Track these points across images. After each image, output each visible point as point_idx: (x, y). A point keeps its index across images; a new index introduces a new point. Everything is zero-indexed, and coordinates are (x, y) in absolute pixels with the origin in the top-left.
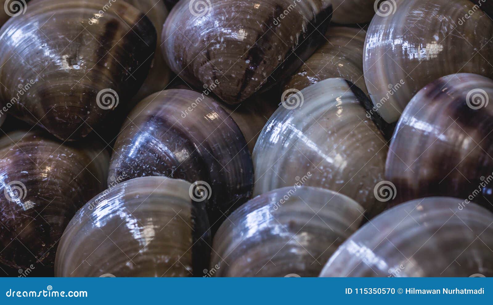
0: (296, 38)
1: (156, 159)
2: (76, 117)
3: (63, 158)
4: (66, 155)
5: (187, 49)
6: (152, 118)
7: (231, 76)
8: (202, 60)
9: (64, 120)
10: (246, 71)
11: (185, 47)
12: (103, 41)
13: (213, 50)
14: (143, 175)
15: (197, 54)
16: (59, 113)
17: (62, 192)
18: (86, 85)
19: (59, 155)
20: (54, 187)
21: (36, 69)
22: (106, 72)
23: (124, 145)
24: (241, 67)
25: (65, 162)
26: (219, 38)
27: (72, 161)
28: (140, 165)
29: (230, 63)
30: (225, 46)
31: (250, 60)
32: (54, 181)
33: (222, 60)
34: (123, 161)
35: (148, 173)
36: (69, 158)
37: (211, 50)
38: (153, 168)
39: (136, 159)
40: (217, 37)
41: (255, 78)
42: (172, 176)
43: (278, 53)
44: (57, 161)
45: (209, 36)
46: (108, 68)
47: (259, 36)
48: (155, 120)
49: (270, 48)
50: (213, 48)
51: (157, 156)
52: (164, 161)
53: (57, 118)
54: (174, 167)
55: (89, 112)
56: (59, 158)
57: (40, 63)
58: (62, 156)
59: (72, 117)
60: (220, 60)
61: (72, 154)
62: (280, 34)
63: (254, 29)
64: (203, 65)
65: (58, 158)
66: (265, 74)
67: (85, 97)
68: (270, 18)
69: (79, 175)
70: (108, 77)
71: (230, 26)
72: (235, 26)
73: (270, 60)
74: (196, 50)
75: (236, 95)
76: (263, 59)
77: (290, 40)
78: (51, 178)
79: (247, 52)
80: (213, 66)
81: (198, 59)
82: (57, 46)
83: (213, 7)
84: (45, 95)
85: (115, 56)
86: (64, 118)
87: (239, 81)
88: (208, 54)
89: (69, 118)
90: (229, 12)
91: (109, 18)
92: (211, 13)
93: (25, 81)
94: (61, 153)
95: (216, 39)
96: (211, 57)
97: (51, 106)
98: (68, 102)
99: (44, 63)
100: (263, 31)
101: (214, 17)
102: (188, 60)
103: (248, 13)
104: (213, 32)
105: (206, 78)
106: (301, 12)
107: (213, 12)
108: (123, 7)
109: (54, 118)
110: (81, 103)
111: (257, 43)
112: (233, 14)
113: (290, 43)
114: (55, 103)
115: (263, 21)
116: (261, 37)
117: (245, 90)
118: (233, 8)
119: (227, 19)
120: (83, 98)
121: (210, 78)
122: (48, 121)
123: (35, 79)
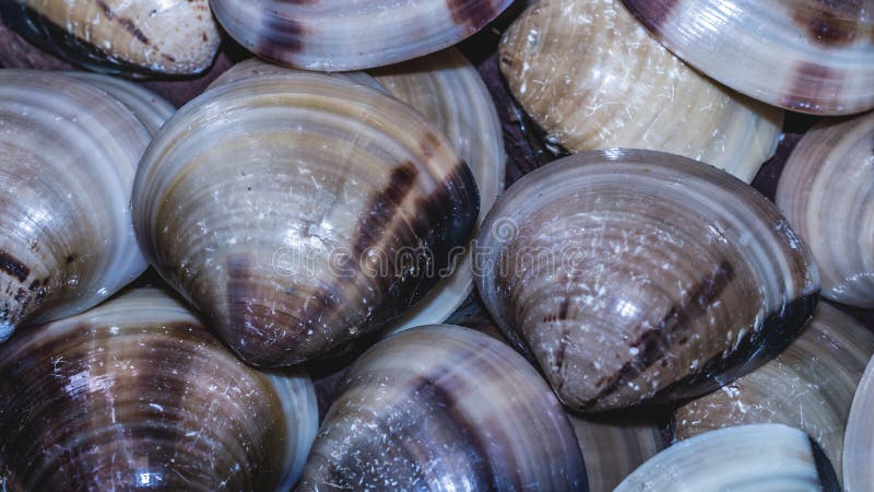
0: (737, 337)
1: (414, 474)
2: (285, 333)
3: (235, 396)
4: (241, 390)
5: (527, 277)
6: (427, 387)
7: (592, 365)
8: (549, 310)
9: (261, 332)
10: (624, 367)
12: (380, 204)
13: (577, 303)
15: (545, 297)
16: (256, 317)
17: (216, 467)
18: (322, 281)
19: (227, 389)
20: (204, 453)
21: (238, 221)
23: (359, 418)
24: (618, 357)
25: (235, 405)
26: (596, 286)
27: (250, 408)
28: (380, 474)
29: (601, 341)
30: (603, 306)
31: (640, 350)
32: (208, 441)
33: (587, 330)
34: (349, 453)
36: (245, 400)
37: (575, 301)
39: (376, 460)
40: (594, 283)
41: (635, 386)
43: (695, 353)
44: (223, 400)
47: (673, 311)
48: (432, 394)
49: (684, 341)
50: (578, 299)
51: (417, 470)
53: (249, 324)
55: (310, 332)
56: (228, 394)
57: (249, 211)
58: (233, 391)
59: (276, 331)
60: (583, 327)
61: (253, 391)
62: (712, 321)
63: (669, 296)
64: (548, 323)
65: (225, 393)
66: (655, 384)
67: (316, 303)
68: (705, 282)
69: (255, 441)
70: (368, 279)
71: (626, 271)
72: (635, 274)
73: (675, 362)
74: (545, 287)
75: (587, 399)
76: (663, 356)
77: (725, 338)
78: (202, 434)
79: (640, 333)
80: (566, 333)
81: (542, 306)
82: (291, 189)
83: (607, 219)
84: (239, 275)
85: (394, 240)
86: (261, 327)
87: (603, 379)
88: (565, 307)
89: (271, 331)
90: (633, 243)
91: (403, 157)
92: (599, 229)
93: (210, 233)
94: (233, 384)
95: (591, 285)
96: (568, 314)
97: (246, 299)
98: (279, 302)
99: (257, 213)
100: (683, 305)
101: (602, 240)
102: (522, 298)
103: (667, 258)
104: (589, 268)
105: (544, 346)
106: (762, 290)
107: (603, 229)
108: (432, 139)
109: (242, 322)
110: (303, 313)
111: (663, 325)
112: (639, 249)
113: (722, 344)
114: (255, 297)
115: (689, 285)
116: (676, 315)
117: (607, 398)
118: (642, 238)
119: (625, 256)
120: (310, 304)
121: (551, 350)
122: (228, 322)
123: (231, 237)
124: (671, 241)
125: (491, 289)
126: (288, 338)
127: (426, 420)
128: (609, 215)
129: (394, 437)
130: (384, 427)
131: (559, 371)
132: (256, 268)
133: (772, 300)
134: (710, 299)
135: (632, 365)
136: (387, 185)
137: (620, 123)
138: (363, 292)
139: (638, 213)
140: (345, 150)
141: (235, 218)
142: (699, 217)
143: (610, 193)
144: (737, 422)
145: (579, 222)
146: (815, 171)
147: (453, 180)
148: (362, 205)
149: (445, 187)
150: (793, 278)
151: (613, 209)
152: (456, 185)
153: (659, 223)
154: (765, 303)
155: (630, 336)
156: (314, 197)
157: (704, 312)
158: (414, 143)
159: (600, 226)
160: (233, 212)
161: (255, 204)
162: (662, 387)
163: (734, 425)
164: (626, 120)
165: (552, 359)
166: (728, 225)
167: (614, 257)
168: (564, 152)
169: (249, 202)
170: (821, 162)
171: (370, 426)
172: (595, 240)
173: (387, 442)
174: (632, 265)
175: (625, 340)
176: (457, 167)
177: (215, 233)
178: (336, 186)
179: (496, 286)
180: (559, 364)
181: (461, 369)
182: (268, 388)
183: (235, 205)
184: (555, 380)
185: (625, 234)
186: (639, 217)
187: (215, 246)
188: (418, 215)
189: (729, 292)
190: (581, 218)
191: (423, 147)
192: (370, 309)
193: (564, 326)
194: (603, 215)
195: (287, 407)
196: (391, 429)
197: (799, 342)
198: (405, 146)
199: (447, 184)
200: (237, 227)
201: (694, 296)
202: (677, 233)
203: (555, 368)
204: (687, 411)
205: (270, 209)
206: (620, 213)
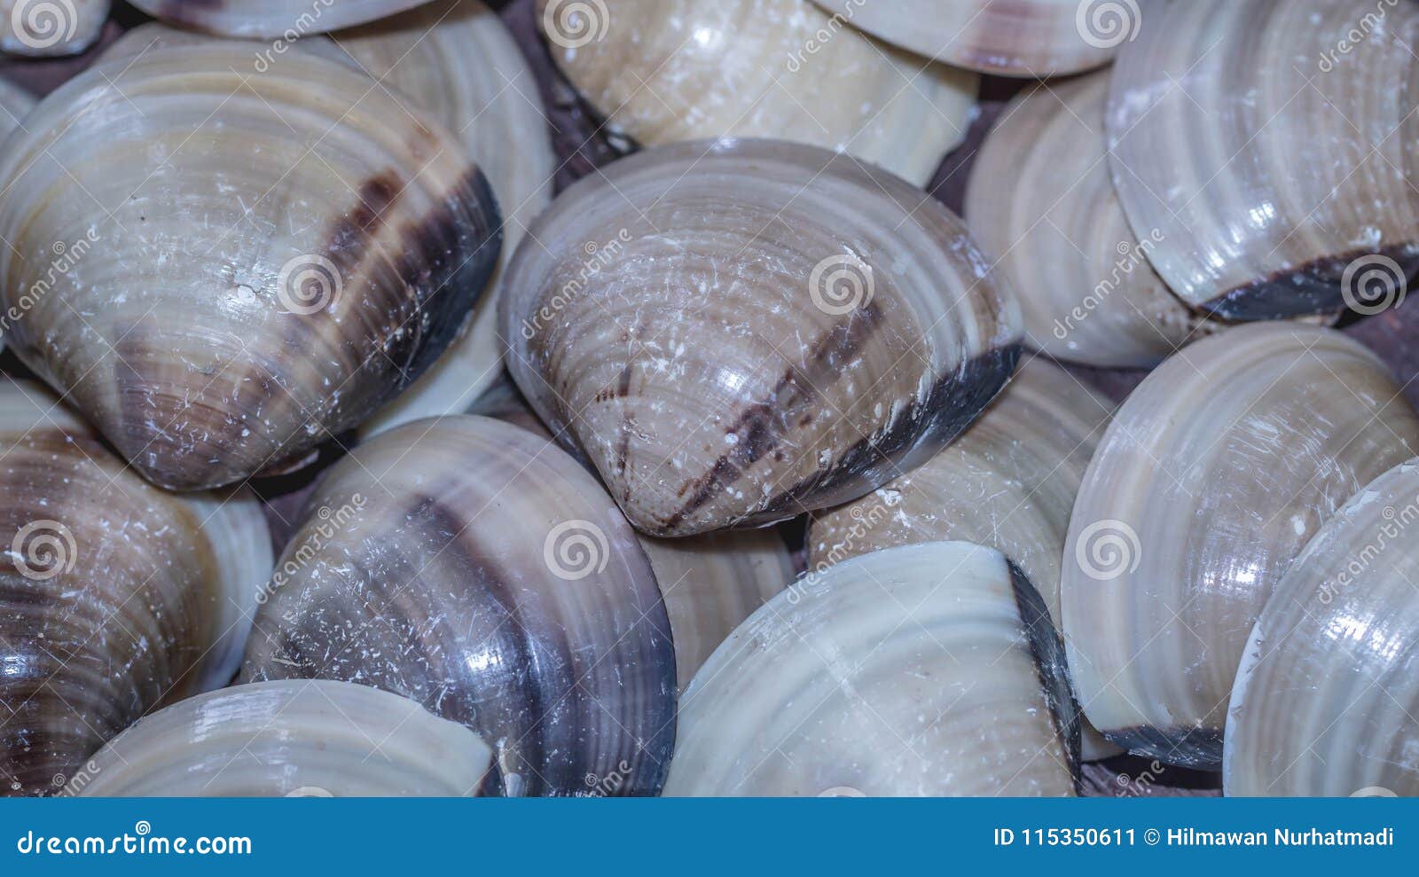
0: (891, 412)
1: (406, 640)
2: (207, 435)
3: (138, 536)
4: (147, 526)
5: (571, 334)
6: (424, 508)
7: (670, 463)
8: (603, 384)
9: (170, 436)
10: (719, 464)
11: (569, 327)
12: (345, 234)
13: (644, 370)
14: (354, 675)
15: (597, 364)
16: (161, 415)
17: (109, 644)
18: (259, 355)
19: (125, 525)
20: (90, 624)
21: (128, 268)
22: (328, 332)
23: (323, 561)
24: (708, 449)
25: (138, 549)
26: (672, 344)
27: (161, 552)
28: (355, 642)
29: (681, 426)
30: (683, 374)
31: (740, 438)
32: (95, 605)
33: (660, 410)
34: (309, 613)
35: (371, 676)
36: (153, 541)
37: (640, 367)
38: (390, 666)
39: (348, 621)
40: (668, 339)
41: (736, 492)
42: (438, 706)
43: (827, 442)
44: (118, 542)
45: (646, 325)
46: (338, 320)
47: (789, 376)
48: (432, 518)
49: (807, 421)
50: (645, 364)
51: (410, 633)
52: (425, 654)
53: (151, 425)
54: (452, 681)
55: (246, 433)
56: (126, 532)
57: (143, 253)
58: (134, 529)
59: (193, 434)
60: (653, 406)
61: (166, 528)
62: (850, 389)
63: (782, 354)
64: (603, 403)
65: (122, 532)
66: (767, 489)
67: (251, 388)
68: (837, 332)
69: (170, 602)
70: (330, 347)
71: (715, 318)
72: (729, 324)
73: (795, 454)
74: (597, 350)
75: (666, 516)
76: (776, 445)
77: (871, 414)
78: (86, 594)
79: (740, 411)
80: (629, 416)
81: (593, 378)
82: (206, 216)
83: (687, 242)
84: (132, 350)
85: (367, 288)
86: (170, 430)
87: (687, 485)
88: (626, 375)
89: (185, 434)
90: (726, 277)
91: (379, 163)
92: (675, 258)
93: (86, 290)
94: (135, 517)
95: (664, 341)
96: (630, 388)
97: (143, 387)
98: (193, 390)
99: (155, 255)
100: (804, 367)
101: (679, 274)
102: (565, 368)
103: (778, 297)
104: (660, 317)
105: (599, 439)
106: (928, 339)
107: (681, 257)
108: (425, 135)
109: (140, 421)
110: (232, 403)
111: (774, 395)
112: (735, 284)
113: (866, 423)
114: (158, 383)
115: (813, 337)
116: (793, 382)
117: (698, 512)
118: (740, 269)
119: (714, 295)
120: (242, 390)
121: (609, 444)
122: (120, 423)
123: (117, 294)
124: (784, 271)
125: (522, 358)
126: (212, 443)
127: (423, 558)
128: (692, 237)
129: (375, 585)
130: (361, 571)
131: (622, 475)
132: (157, 338)
133: (944, 356)
134: (846, 356)
135: (730, 461)
136: (355, 206)
137: (716, 99)
138: (322, 368)
139: (734, 232)
140: (288, 156)
141: (122, 263)
142: (830, 233)
143: (693, 204)
144: (897, 542)
145: (647, 247)
146: (1020, 161)
147: (459, 194)
148: (316, 237)
149: (446, 205)
150: (979, 321)
151: (698, 228)
152: (464, 202)
153: (766, 244)
154: (933, 359)
155: (724, 416)
156: (240, 228)
157: (837, 376)
158: (397, 140)
159: (678, 253)
160: (118, 255)
161: (151, 242)
162: (780, 492)
163: (893, 545)
164: (724, 92)
165: (611, 457)
166: (874, 244)
167: (698, 298)
168: (635, 147)
169: (143, 240)
170: (1029, 148)
171: (341, 571)
172: (669, 274)
173: (364, 594)
174: (725, 310)
175: (716, 422)
176: (465, 176)
177: (94, 289)
178: (276, 211)
179: (529, 353)
180: (622, 465)
181: (476, 480)
182: (190, 522)
183: (122, 244)
184: (618, 490)
185: (714, 264)
186: (738, 237)
187: (94, 307)
188: (405, 251)
189: (875, 346)
190: (650, 242)
191: (412, 146)
192: (336, 394)
193: (625, 405)
194: (683, 238)
195: (221, 549)
196: (370, 573)
197: (994, 418)
198: (382, 146)
199: (450, 201)
200: (126, 277)
201: (820, 354)
202: (795, 258)
203: (617, 471)
204: (825, 530)
205: (174, 248)
206: (707, 232)
